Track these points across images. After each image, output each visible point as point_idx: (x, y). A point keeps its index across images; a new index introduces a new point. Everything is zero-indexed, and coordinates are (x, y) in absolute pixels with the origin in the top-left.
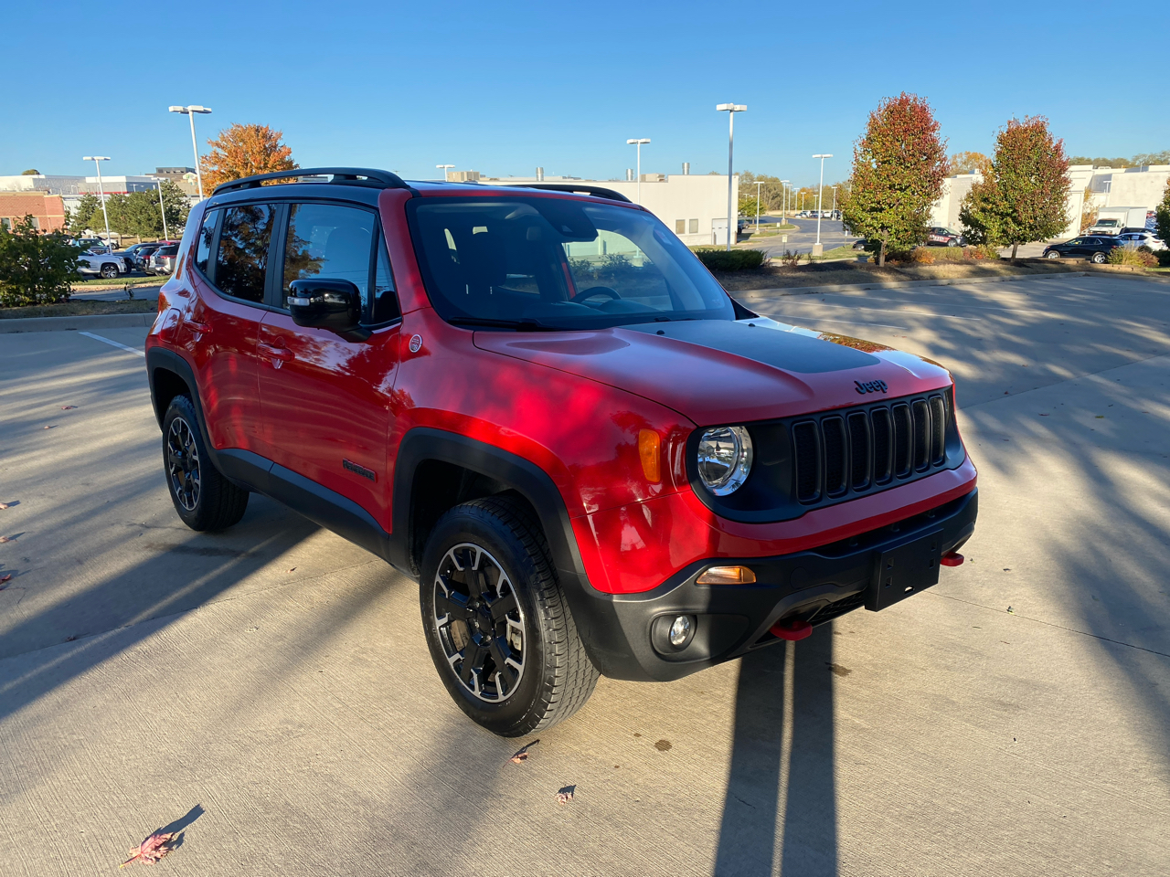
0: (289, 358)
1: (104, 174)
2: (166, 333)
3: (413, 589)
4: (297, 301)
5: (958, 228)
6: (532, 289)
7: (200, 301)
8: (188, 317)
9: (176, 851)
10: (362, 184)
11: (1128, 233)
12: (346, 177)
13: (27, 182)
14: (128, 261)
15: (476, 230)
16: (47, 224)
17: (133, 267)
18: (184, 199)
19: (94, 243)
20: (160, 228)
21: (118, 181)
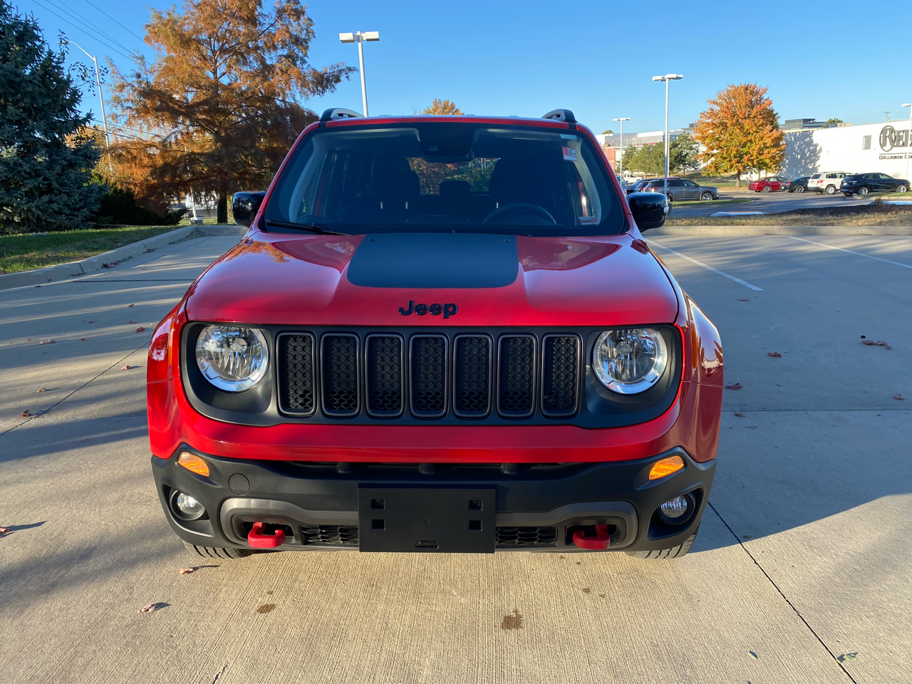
18: (694, 146)
21: (657, 136)
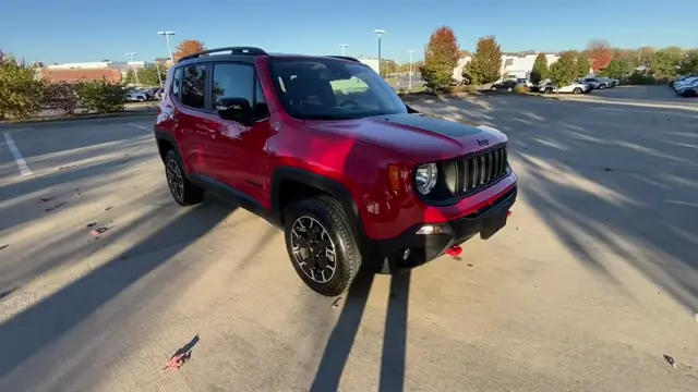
0: (218, 133)
1: (134, 60)
2: (162, 123)
3: (282, 234)
4: (221, 108)
5: (461, 79)
6: (318, 103)
7: (176, 110)
8: (171, 117)
9: (187, 362)
10: (245, 54)
11: (520, 80)
12: (238, 51)
13: (105, 65)
14: (147, 95)
15: (292, 77)
16: (113, 80)
17: (149, 98)
19: (133, 88)
20: (158, 82)
21: (141, 64)
